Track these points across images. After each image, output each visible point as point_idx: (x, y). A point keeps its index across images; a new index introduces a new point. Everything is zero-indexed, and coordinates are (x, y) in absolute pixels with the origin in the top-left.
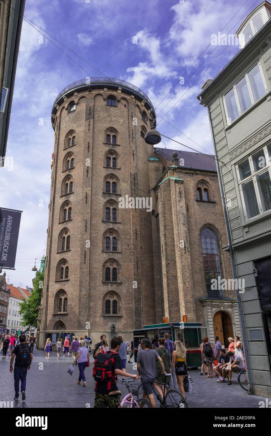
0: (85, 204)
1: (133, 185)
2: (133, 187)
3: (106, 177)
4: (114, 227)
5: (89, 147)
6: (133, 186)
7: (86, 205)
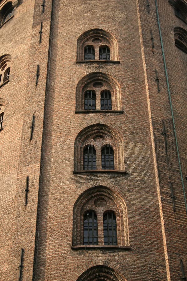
0: (22, 208)
1: (162, 147)
2: (163, 153)
3: (84, 134)
4: (109, 263)
5: (38, 75)
6: (164, 150)
7: (25, 211)
